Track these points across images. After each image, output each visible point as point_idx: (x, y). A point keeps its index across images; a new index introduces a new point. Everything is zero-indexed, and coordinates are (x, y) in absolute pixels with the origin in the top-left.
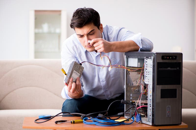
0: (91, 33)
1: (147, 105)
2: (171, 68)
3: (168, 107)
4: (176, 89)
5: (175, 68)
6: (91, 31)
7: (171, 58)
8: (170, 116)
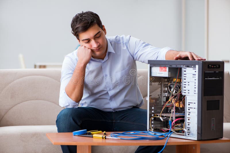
0: (98, 36)
1: (184, 118)
2: (215, 78)
3: (213, 120)
4: (219, 100)
5: (218, 78)
6: (98, 33)
7: (215, 66)
8: (214, 129)
